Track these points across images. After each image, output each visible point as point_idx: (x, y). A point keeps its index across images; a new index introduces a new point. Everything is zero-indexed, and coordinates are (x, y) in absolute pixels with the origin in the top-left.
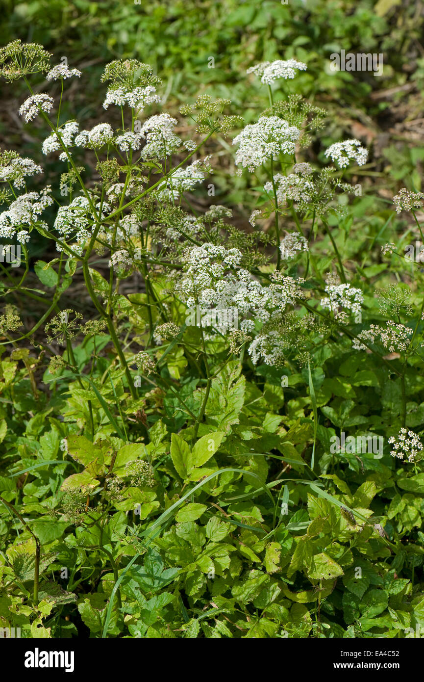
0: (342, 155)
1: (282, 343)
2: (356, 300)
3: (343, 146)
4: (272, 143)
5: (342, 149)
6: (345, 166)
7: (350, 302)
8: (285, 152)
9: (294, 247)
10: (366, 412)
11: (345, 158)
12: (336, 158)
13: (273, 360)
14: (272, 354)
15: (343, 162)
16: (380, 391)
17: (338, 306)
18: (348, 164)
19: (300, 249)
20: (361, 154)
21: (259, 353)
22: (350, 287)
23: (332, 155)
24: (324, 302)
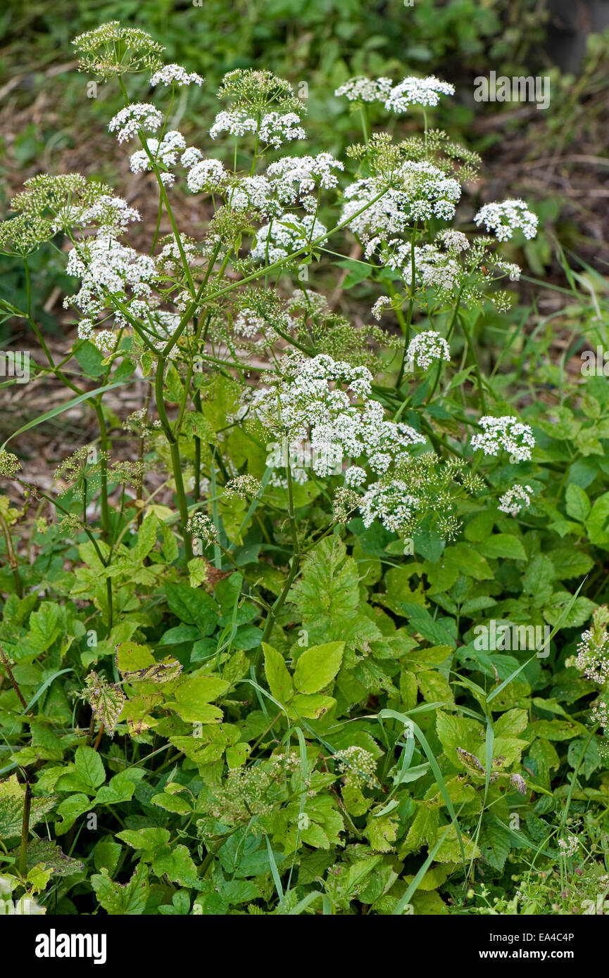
0: (501, 224)
1: (411, 499)
2: (524, 441)
3: (504, 209)
4: (420, 202)
5: (502, 213)
6: (506, 239)
7: (515, 445)
8: (439, 216)
9: (430, 354)
10: (498, 592)
11: (506, 228)
12: (494, 227)
13: (396, 523)
14: (396, 514)
15: (504, 233)
16: (522, 565)
17: (498, 448)
18: (511, 236)
19: (439, 356)
20: (528, 222)
21: (376, 513)
22: (517, 422)
23: (486, 222)
24: (477, 441)
